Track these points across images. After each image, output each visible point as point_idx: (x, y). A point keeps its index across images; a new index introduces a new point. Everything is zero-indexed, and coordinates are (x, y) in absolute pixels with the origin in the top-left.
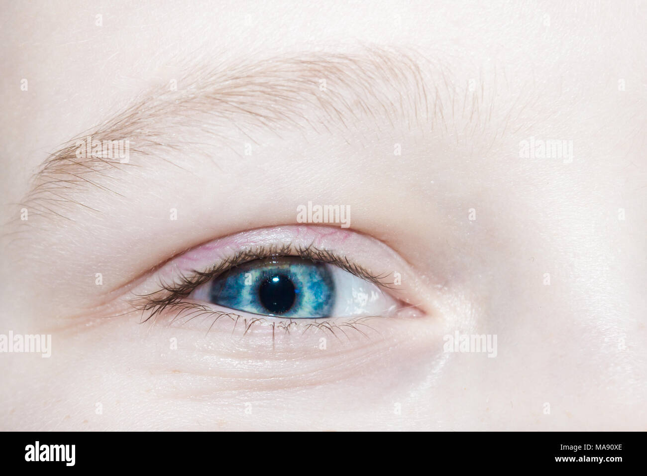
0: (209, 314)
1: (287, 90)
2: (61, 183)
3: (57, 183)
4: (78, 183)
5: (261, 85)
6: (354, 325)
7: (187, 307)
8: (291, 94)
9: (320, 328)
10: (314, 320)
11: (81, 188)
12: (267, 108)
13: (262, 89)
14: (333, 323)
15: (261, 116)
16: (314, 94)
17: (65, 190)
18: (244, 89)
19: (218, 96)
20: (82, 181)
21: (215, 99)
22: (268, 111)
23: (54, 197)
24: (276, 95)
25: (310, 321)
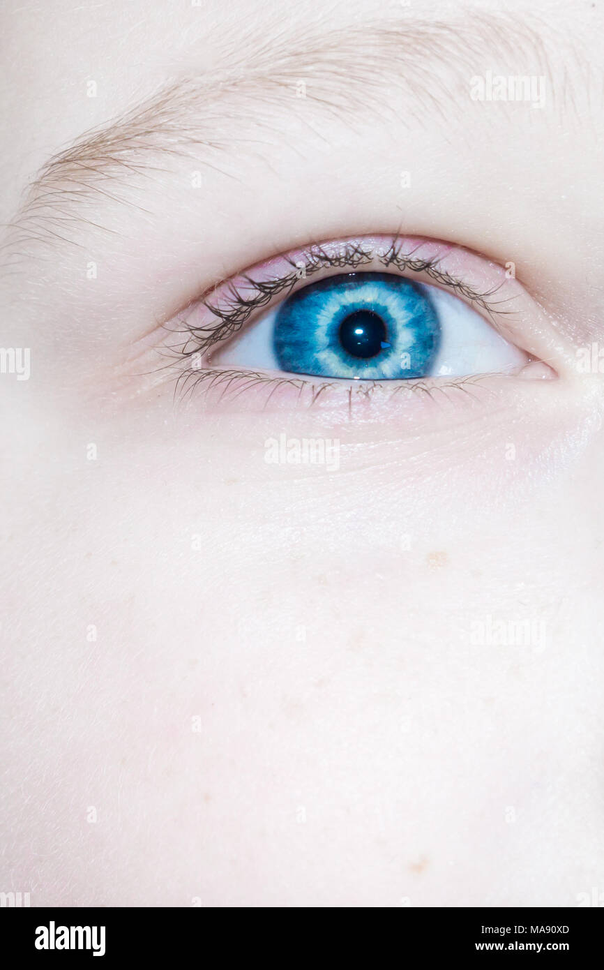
0: (264, 383)
1: (367, 71)
2: (66, 195)
3: (62, 195)
4: (88, 194)
5: (332, 62)
6: (462, 386)
7: (236, 377)
8: (371, 76)
9: (414, 391)
10: (405, 381)
11: (93, 201)
12: (341, 95)
13: (334, 68)
14: (433, 383)
15: (332, 104)
16: (403, 76)
17: (71, 204)
18: (310, 68)
19: (275, 78)
20: (94, 192)
21: (271, 81)
22: (342, 98)
23: (58, 214)
24: (352, 77)
25: (399, 383)
